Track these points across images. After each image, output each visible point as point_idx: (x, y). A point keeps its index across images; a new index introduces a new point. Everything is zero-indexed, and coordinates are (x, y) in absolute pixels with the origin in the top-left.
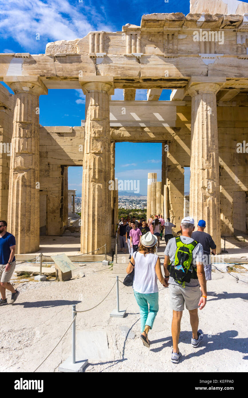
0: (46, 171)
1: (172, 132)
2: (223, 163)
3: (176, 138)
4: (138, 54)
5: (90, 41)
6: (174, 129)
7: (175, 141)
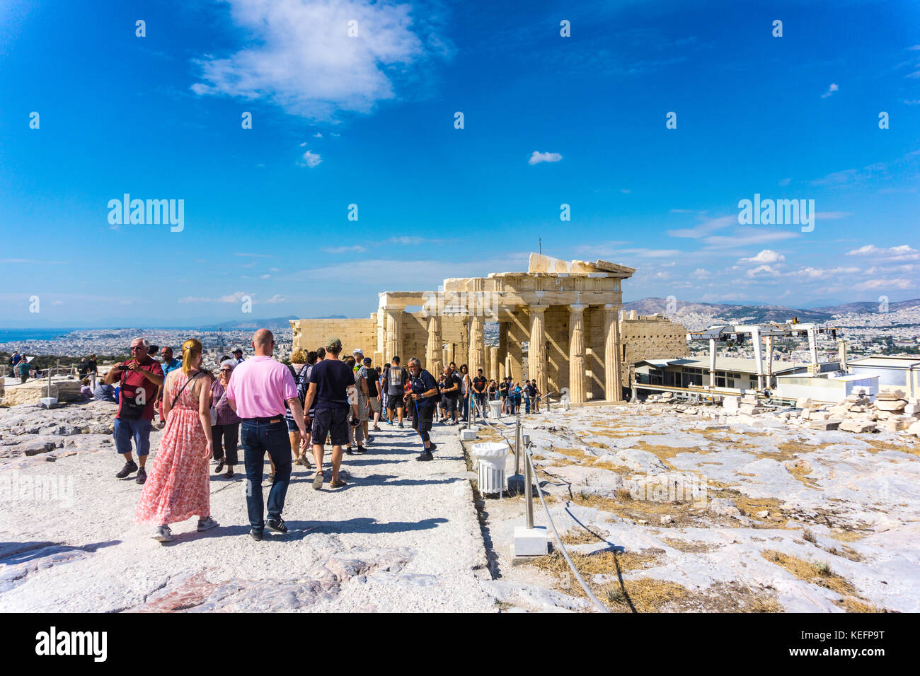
0: (414, 349)
1: (512, 315)
2: (551, 340)
3: (516, 320)
4: (501, 292)
5: (474, 284)
6: (514, 313)
7: (515, 323)
